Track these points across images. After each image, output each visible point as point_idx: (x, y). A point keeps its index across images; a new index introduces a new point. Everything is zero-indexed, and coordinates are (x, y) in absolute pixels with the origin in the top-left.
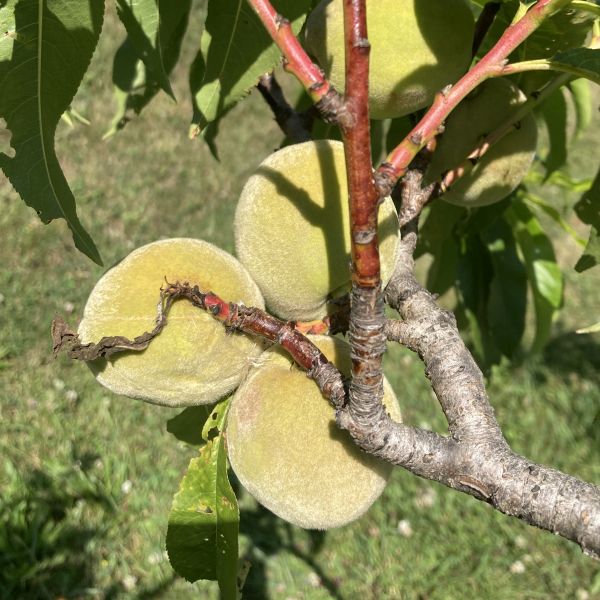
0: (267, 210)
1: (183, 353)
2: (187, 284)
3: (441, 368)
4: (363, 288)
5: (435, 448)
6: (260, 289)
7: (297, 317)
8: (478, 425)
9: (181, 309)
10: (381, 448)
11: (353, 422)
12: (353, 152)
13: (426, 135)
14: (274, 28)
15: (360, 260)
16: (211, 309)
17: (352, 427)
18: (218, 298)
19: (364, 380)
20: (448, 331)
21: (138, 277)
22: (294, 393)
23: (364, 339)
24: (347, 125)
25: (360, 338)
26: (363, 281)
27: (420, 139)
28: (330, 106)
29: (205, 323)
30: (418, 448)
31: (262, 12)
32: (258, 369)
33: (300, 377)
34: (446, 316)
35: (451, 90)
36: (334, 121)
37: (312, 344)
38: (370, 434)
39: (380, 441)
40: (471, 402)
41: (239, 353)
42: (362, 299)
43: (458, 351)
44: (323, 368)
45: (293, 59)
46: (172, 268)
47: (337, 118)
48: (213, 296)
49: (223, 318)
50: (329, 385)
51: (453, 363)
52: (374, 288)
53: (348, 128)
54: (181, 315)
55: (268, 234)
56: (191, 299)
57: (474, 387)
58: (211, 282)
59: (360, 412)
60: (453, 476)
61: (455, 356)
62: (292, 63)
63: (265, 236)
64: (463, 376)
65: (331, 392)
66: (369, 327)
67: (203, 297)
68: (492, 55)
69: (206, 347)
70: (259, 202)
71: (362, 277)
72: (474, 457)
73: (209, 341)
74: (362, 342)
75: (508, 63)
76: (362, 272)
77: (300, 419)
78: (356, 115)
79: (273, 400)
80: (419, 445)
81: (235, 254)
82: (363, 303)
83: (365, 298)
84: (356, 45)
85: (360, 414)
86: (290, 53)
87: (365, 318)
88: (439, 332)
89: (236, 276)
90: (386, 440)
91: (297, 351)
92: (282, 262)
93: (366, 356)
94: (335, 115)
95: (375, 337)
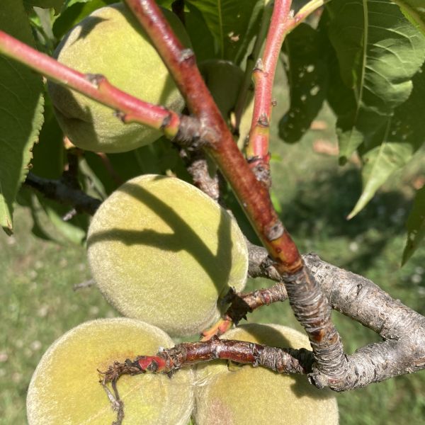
0: (133, 265)
1: (151, 417)
2: (117, 364)
3: (343, 296)
4: (295, 273)
5: (384, 355)
6: (161, 328)
7: (201, 329)
8: (403, 318)
9: (125, 385)
10: (357, 381)
11: (330, 378)
12: (231, 163)
13: (268, 114)
14: (92, 89)
15: (282, 252)
16: (150, 369)
17: (332, 382)
18: (148, 357)
19: (329, 342)
20: (324, 267)
21: (68, 384)
22: (252, 386)
23: (315, 312)
24: (215, 141)
25: (311, 313)
26: (293, 267)
27: (266, 120)
28: (191, 132)
29: (150, 382)
30: (376, 363)
31: (71, 80)
32: (205, 387)
33: (247, 371)
34: (311, 257)
35: (264, 62)
36: (200, 143)
37: (242, 342)
38: (347, 378)
39: (354, 377)
40: (385, 306)
41: (185, 385)
42: (298, 282)
43: (345, 276)
44: (265, 353)
45: (128, 108)
46: (91, 359)
47: (201, 140)
48: (142, 358)
49: (163, 369)
50: (280, 363)
51: (349, 287)
52: (302, 267)
53: (216, 143)
54: (129, 390)
55: (146, 283)
56: (129, 372)
57: (379, 294)
58: (130, 349)
59: (334, 367)
60: (409, 365)
61: (346, 281)
62: (129, 112)
63: (145, 285)
64: (365, 291)
65: (285, 367)
66: (315, 300)
67: (136, 364)
68: (278, 14)
69: (163, 400)
70: (120, 262)
71: (290, 264)
72: (418, 342)
73: (163, 394)
74: (315, 315)
75: (295, 13)
76: (288, 261)
77: (270, 401)
78: (217, 127)
79: (239, 401)
80: (374, 360)
81: (121, 315)
82: (300, 285)
83: (300, 279)
84: (182, 59)
85: (334, 369)
86: (122, 105)
87: (308, 295)
88: (319, 271)
89: (143, 331)
90: (357, 374)
91: (234, 354)
92: (173, 297)
93: (322, 324)
94: (198, 138)
95: (323, 304)
